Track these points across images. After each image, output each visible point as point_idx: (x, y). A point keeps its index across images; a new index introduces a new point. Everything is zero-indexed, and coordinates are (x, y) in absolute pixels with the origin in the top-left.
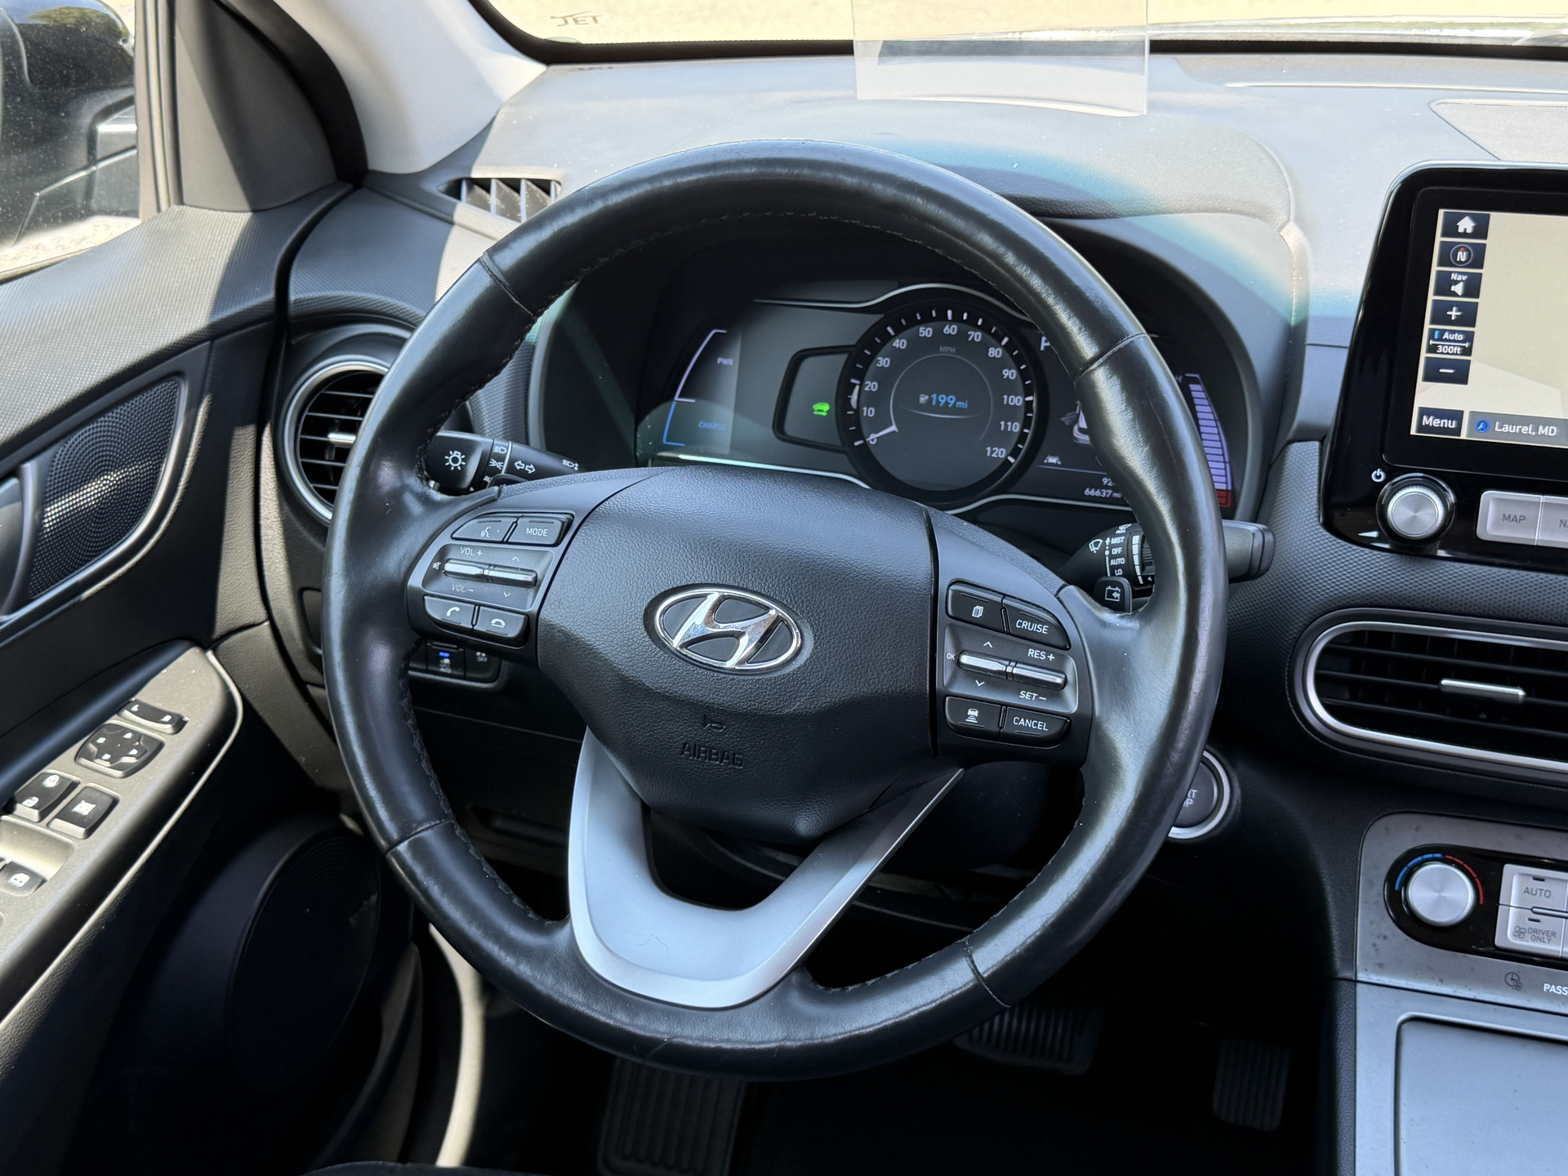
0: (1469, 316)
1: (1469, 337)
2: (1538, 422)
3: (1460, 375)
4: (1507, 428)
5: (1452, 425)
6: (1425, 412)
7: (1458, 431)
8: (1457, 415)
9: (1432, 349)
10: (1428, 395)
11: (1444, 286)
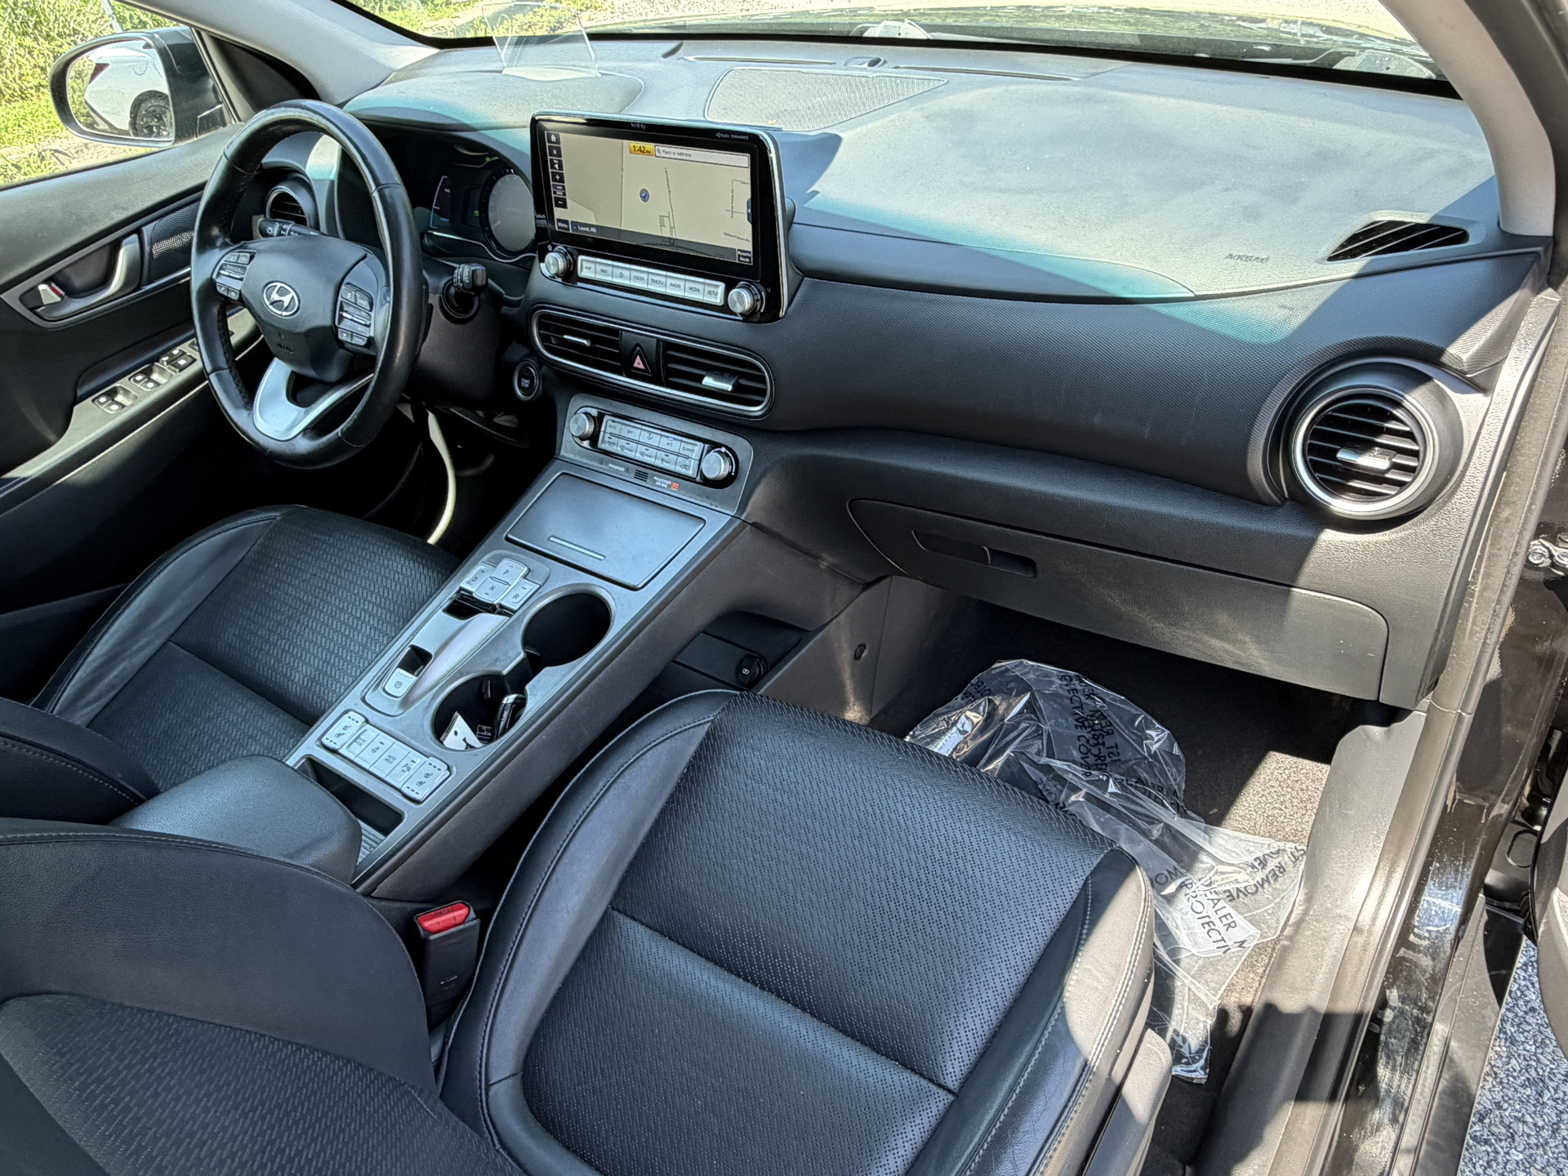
0: (562, 180)
1: (564, 187)
2: (590, 226)
3: (564, 206)
4: (584, 229)
5: (566, 226)
6: (559, 220)
7: (568, 229)
8: (566, 222)
9: (555, 193)
10: (558, 213)
11: (553, 167)
